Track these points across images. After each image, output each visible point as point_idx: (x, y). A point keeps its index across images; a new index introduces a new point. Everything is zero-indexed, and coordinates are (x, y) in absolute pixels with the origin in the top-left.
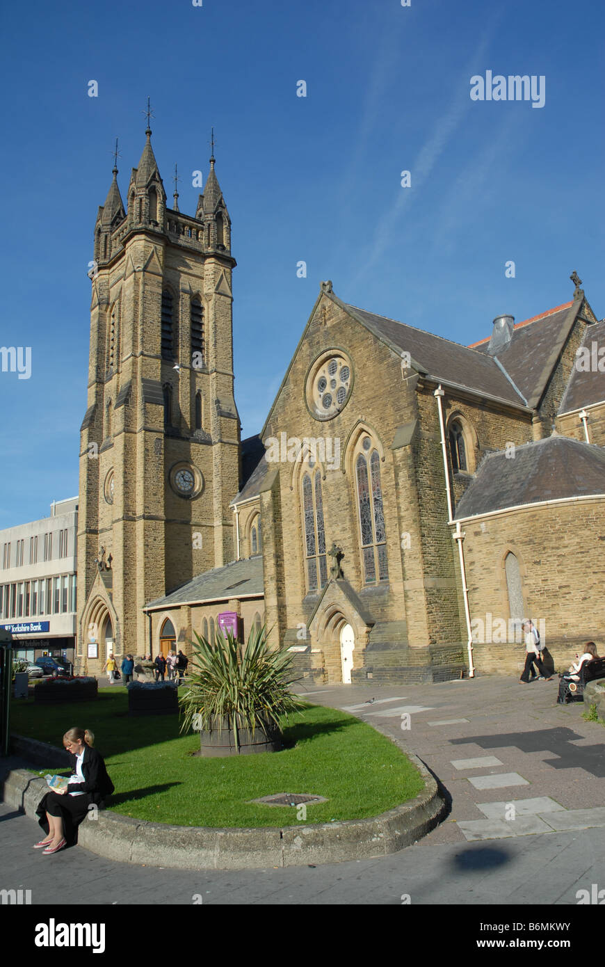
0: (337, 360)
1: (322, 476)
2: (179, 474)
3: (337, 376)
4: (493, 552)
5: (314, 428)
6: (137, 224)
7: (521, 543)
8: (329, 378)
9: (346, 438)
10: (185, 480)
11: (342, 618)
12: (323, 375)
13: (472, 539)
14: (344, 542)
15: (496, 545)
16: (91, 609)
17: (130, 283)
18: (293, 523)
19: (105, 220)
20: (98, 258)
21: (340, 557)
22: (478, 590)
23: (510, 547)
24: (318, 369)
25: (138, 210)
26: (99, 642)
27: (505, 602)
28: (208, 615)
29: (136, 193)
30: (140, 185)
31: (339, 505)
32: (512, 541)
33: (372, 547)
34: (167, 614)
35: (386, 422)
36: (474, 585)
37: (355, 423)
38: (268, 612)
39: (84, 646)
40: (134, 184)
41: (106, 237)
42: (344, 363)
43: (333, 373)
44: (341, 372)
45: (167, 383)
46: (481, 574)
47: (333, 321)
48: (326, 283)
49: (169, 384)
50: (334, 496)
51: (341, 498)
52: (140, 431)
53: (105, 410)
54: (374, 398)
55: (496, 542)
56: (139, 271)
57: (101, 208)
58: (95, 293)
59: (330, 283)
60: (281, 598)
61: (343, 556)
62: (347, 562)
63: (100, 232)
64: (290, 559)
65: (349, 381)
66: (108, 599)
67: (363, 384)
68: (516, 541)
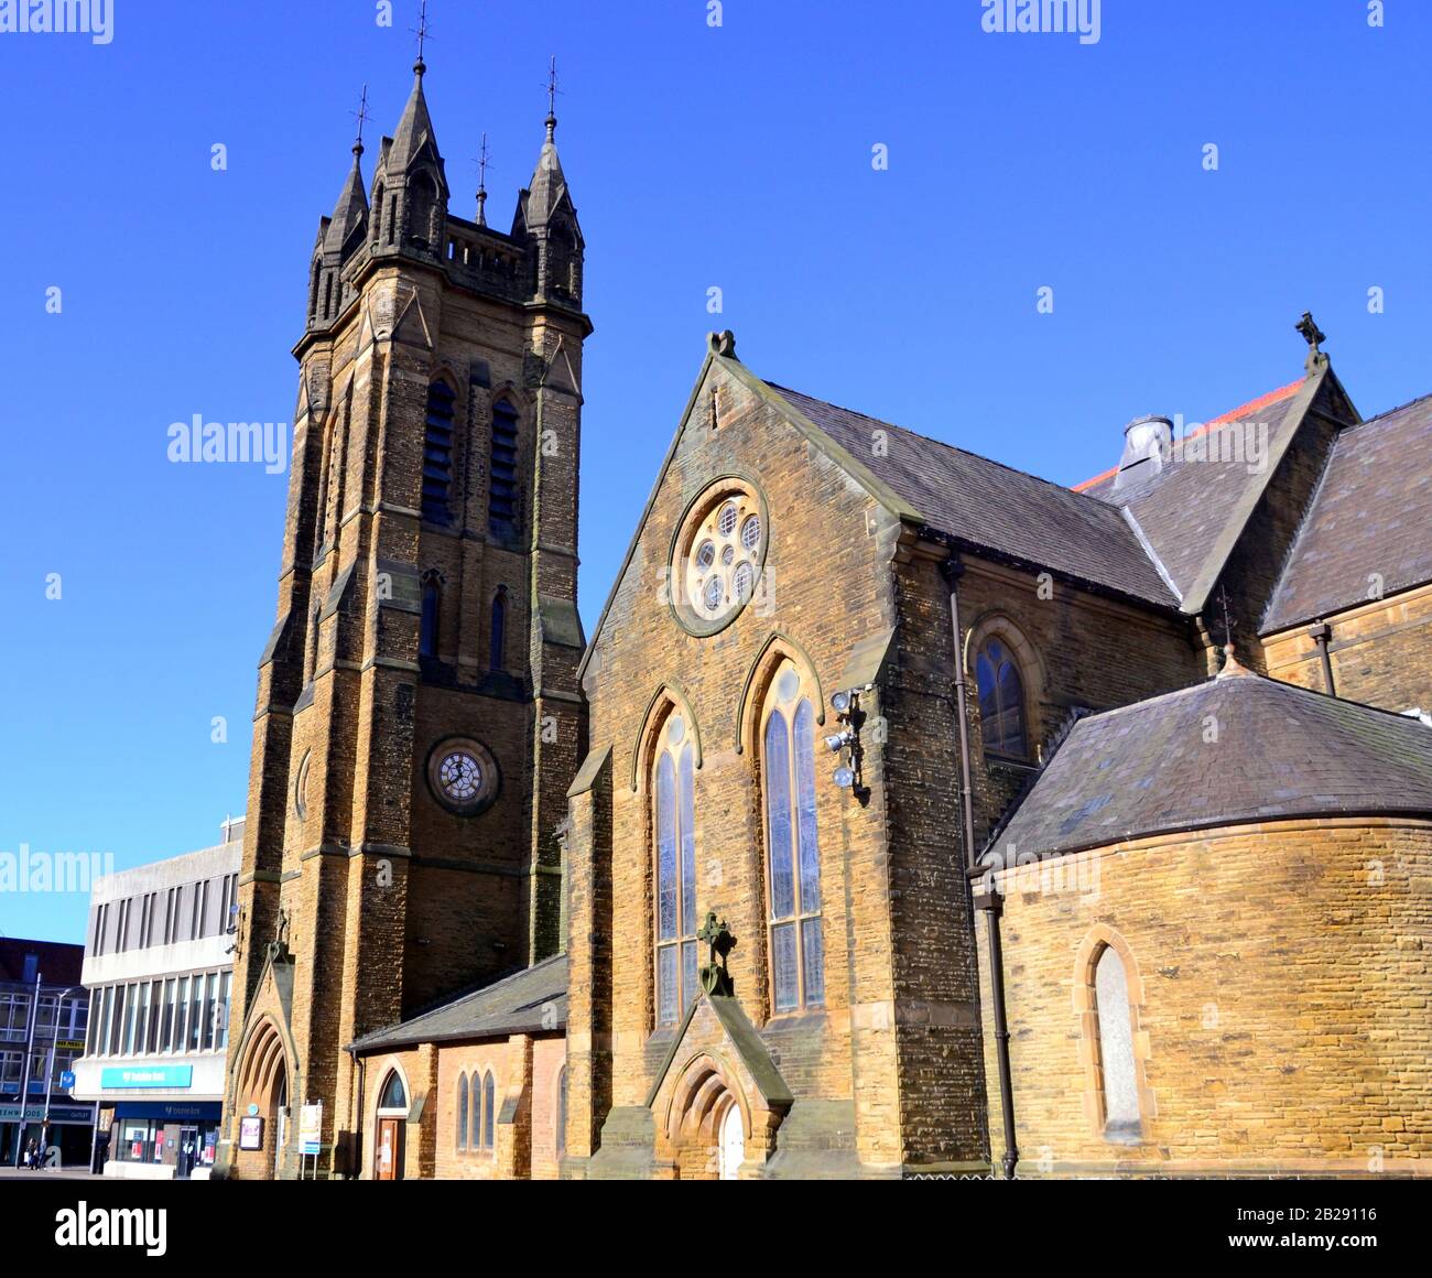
0: (737, 501)
1: (695, 759)
2: (449, 762)
3: (734, 538)
4: (1067, 945)
5: (685, 652)
6: (384, 245)
7: (1133, 922)
8: (718, 543)
9: (747, 673)
10: (460, 776)
11: (721, 1089)
12: (708, 536)
13: (1018, 910)
14: (734, 910)
15: (1072, 927)
16: (252, 1041)
17: (365, 364)
18: (634, 865)
19: (331, 244)
20: (314, 319)
21: (724, 943)
22: (1030, 1034)
23: (1105, 932)
24: (697, 524)
25: (389, 218)
26: (266, 1115)
27: (1091, 1069)
28: (469, 1067)
29: (386, 185)
30: (394, 170)
31: (728, 826)
32: (1109, 919)
33: (792, 923)
34: (392, 1060)
35: (831, 635)
36: (1023, 1022)
37: (765, 638)
38: (572, 1065)
39: (235, 1120)
40: (383, 168)
41: (331, 276)
42: (751, 507)
43: (729, 530)
44: (742, 528)
45: (434, 572)
46: (1040, 997)
47: (731, 417)
48: (721, 335)
49: (438, 573)
50: (718, 803)
51: (732, 808)
52: (368, 667)
53: (310, 626)
54: (807, 581)
55: (1075, 918)
56: (384, 340)
57: (326, 221)
58: (304, 389)
59: (729, 335)
60: (601, 1035)
61: (733, 942)
62: (738, 957)
63: (319, 266)
64: (625, 944)
65: (756, 548)
66: (283, 1023)
67: (786, 551)
68: (1118, 917)
